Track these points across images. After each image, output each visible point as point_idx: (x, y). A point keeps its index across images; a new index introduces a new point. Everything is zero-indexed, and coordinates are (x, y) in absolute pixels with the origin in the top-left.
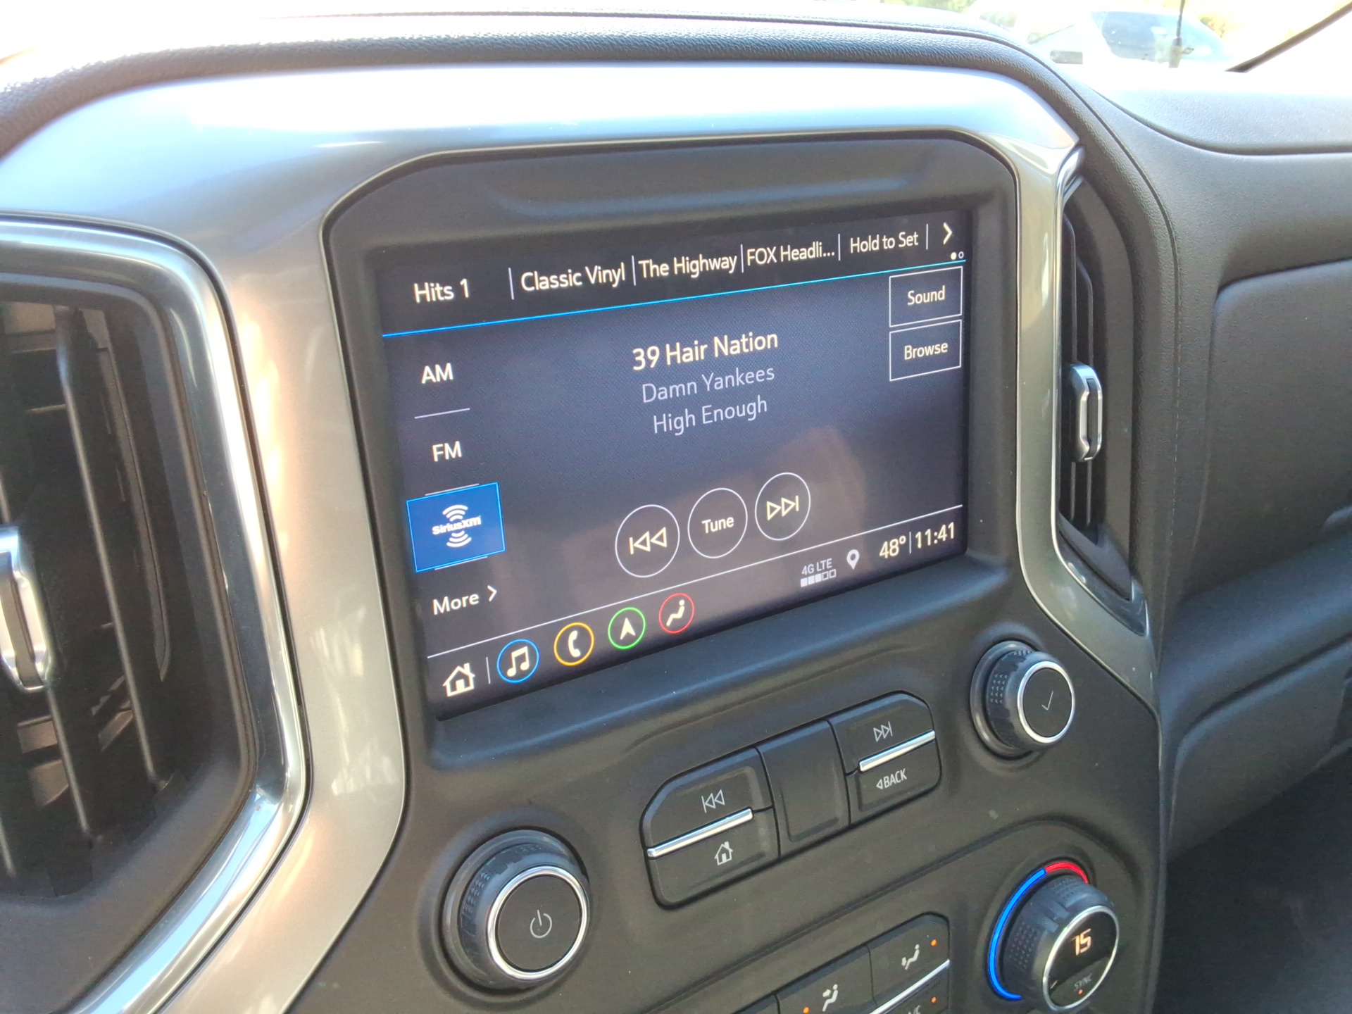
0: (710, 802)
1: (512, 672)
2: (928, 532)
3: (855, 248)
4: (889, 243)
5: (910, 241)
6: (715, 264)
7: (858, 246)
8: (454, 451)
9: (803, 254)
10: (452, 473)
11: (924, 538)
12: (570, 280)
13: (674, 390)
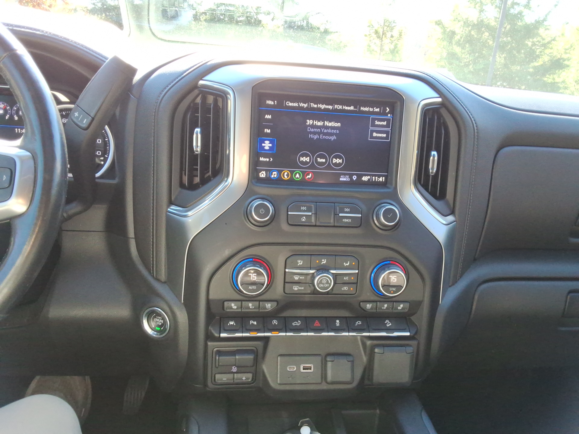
0: (303, 208)
1: (273, 176)
2: (377, 178)
3: (362, 109)
4: (371, 110)
5: (377, 110)
6: (327, 107)
7: (363, 109)
8: (268, 131)
9: (349, 108)
10: (267, 135)
11: (375, 179)
12: (296, 105)
13: (315, 130)
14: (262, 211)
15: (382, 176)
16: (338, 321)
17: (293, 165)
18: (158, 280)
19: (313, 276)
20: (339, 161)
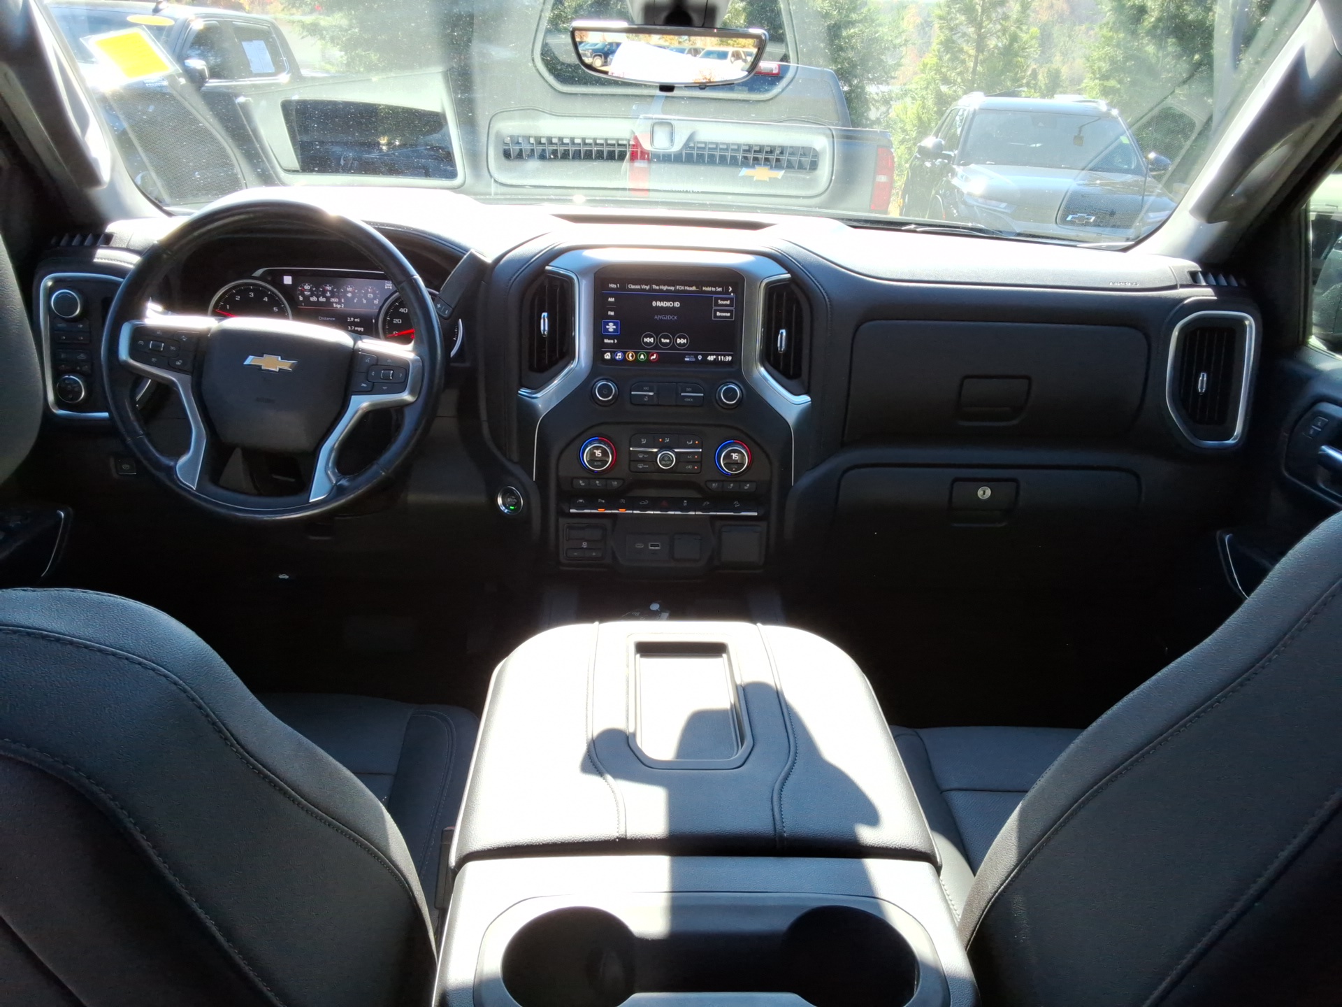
0: (646, 388)
1: (617, 357)
2: (723, 357)
4: (713, 289)
5: (720, 289)
6: (669, 288)
7: (704, 288)
8: (612, 313)
9: (691, 289)
10: (611, 317)
11: (721, 358)
12: (638, 287)
14: (605, 392)
15: (729, 355)
16: (685, 501)
17: (638, 346)
18: (510, 460)
19: (656, 454)
20: (683, 341)
